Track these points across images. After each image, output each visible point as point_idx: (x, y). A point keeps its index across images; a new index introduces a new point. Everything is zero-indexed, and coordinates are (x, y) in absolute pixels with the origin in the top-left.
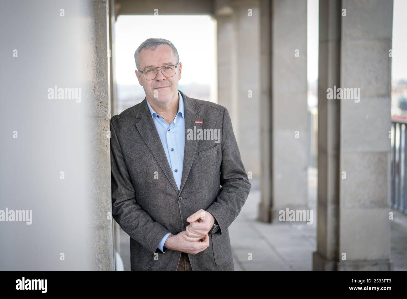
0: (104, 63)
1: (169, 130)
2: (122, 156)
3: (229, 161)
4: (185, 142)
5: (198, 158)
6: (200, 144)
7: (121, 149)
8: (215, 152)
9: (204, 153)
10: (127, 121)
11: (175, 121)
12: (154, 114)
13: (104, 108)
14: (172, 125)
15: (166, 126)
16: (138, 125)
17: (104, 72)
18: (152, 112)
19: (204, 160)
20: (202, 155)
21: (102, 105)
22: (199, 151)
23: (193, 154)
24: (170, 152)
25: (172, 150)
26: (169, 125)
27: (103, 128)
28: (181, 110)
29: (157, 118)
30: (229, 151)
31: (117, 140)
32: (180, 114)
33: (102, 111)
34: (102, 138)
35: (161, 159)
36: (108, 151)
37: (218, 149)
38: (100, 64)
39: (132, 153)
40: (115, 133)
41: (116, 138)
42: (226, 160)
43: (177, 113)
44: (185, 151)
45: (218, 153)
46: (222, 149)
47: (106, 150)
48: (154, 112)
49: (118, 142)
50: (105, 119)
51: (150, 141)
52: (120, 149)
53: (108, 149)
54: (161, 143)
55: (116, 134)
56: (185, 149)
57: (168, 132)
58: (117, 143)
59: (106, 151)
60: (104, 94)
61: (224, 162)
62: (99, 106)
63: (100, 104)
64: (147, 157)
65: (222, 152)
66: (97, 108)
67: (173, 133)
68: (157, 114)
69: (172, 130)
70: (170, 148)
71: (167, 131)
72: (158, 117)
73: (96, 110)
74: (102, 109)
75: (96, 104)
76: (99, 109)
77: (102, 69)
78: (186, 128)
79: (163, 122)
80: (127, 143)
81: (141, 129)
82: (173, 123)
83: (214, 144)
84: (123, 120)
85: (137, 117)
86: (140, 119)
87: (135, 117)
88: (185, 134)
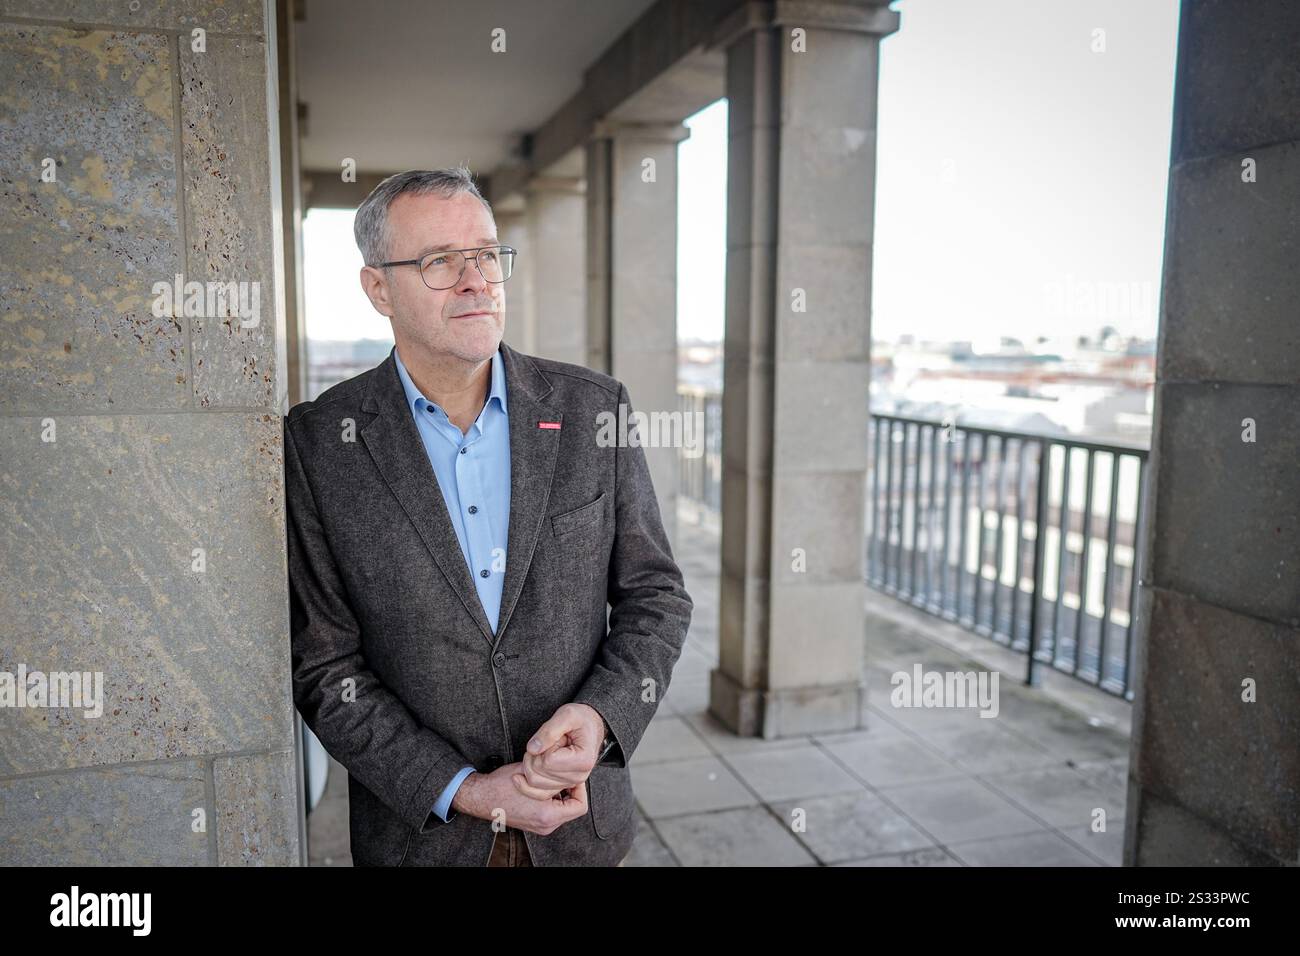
0: (260, 236)
1: (464, 452)
2: (318, 526)
3: (635, 537)
4: (512, 487)
5: (551, 534)
6: (555, 492)
7: (317, 506)
8: (599, 515)
9: (567, 519)
10: (334, 422)
11: (479, 424)
12: (418, 403)
13: (262, 382)
14: (471, 434)
15: (453, 435)
16: (369, 435)
17: (261, 267)
18: (414, 394)
19: (568, 540)
20: (563, 523)
21: (256, 373)
22: (552, 512)
23: (536, 523)
24: (468, 516)
25: (473, 510)
26: (464, 434)
27: (259, 445)
28: (499, 390)
29: (426, 413)
30: (636, 509)
31: (304, 479)
32: (497, 401)
33: (254, 392)
34: (259, 477)
35: (440, 540)
36: (276, 519)
37: (606, 504)
38: (246, 241)
39: (350, 521)
40: (297, 456)
41: (302, 473)
42: (626, 535)
43: (486, 400)
44: (513, 514)
45: (604, 517)
46: (615, 504)
47: (270, 513)
48: (420, 395)
49: (306, 485)
50: (267, 418)
51: (404, 484)
52: (313, 506)
53: (276, 511)
54: (437, 490)
55: (302, 462)
56: (511, 508)
57: (460, 454)
58: (303, 489)
59: (271, 518)
60: (261, 337)
61: (621, 542)
62: (247, 377)
63: (250, 370)
64: (395, 534)
65: (618, 511)
66: (240, 382)
67: (477, 458)
68: (427, 403)
69: (471, 450)
70: (466, 505)
71: (457, 453)
72: (431, 409)
73: (236, 388)
74: (255, 386)
75: (236, 369)
76: (246, 386)
77: (256, 256)
78: (512, 442)
79: (447, 425)
80: (334, 488)
81: (377, 445)
82: (476, 428)
83: (596, 490)
84: (323, 418)
85: (364, 409)
86: (374, 415)
87: (361, 410)
88: (511, 462)
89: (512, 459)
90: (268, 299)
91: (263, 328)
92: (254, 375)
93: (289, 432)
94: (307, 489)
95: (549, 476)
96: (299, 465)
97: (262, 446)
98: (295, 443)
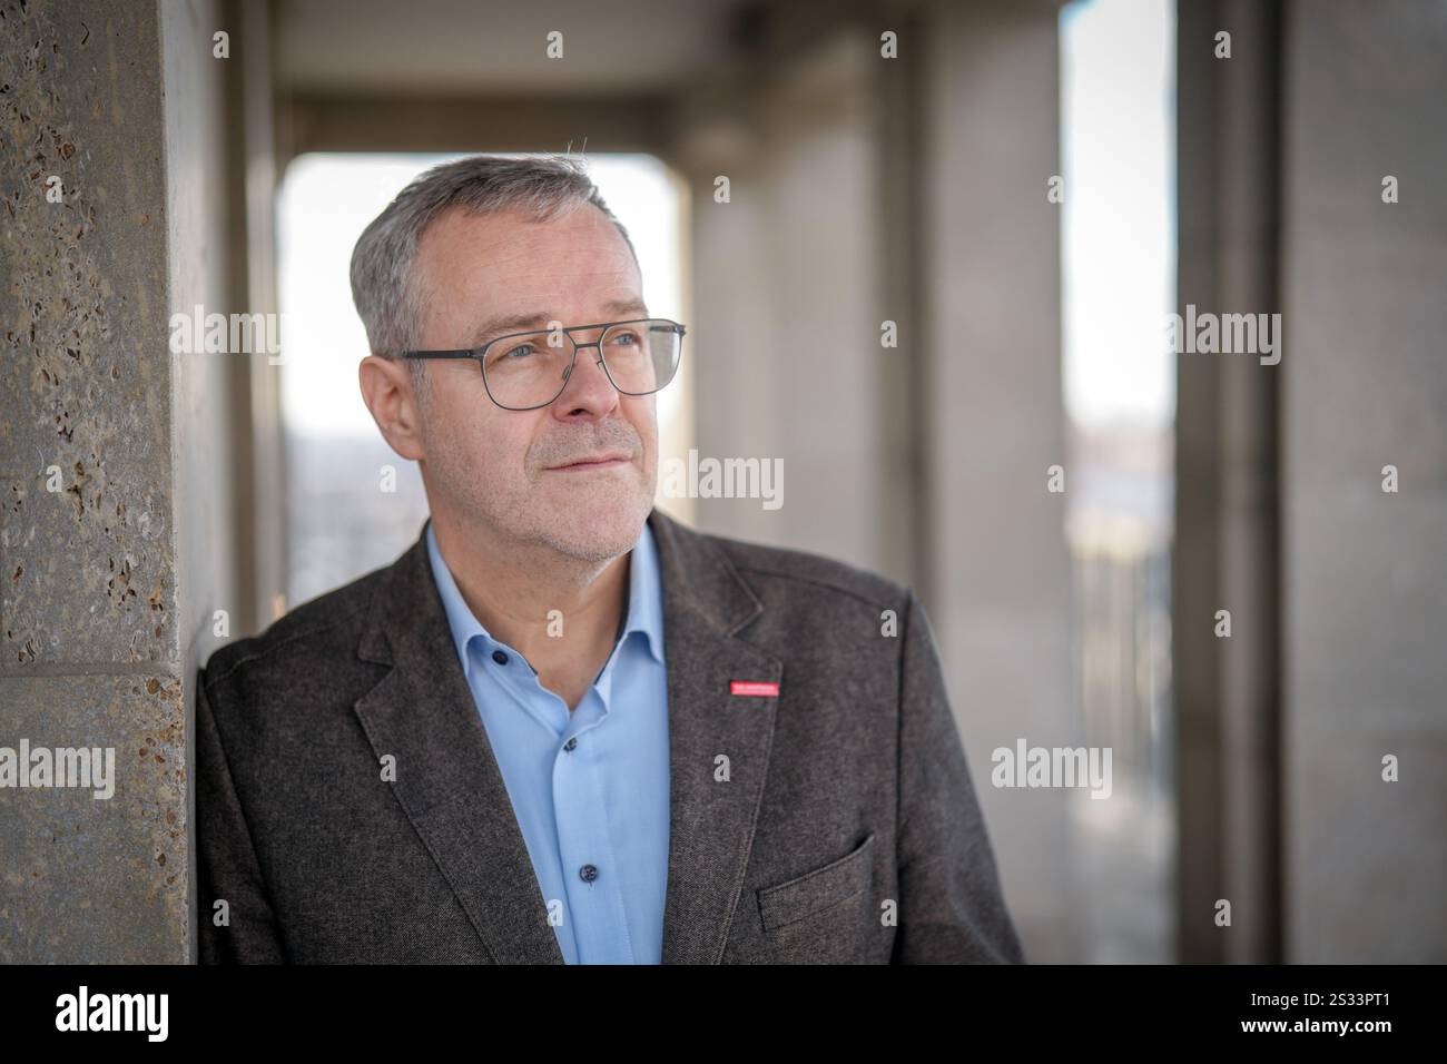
0: (144, 310)
1: (571, 747)
2: (261, 906)
3: (942, 928)
4: (673, 823)
5: (757, 928)
6: (764, 834)
7: (260, 865)
8: (861, 882)
9: (792, 894)
10: (299, 683)
11: (604, 688)
12: (475, 643)
13: (145, 610)
14: (586, 710)
15: (548, 712)
16: (372, 711)
17: (145, 374)
18: (467, 625)
19: (793, 940)
20: (781, 904)
21: (133, 593)
22: (759, 879)
23: (724, 902)
24: (579, 889)
25: (590, 874)
26: (573, 708)
27: (137, 743)
28: (645, 615)
29: (491, 665)
30: (943, 867)
31: (236, 807)
32: (641, 639)
33: (129, 632)
34: (136, 810)
35: (517, 939)
36: (170, 897)
37: (877, 858)
38: (115, 322)
39: (329, 898)
40: (221, 758)
41: (230, 794)
42: (922, 926)
43: (618, 638)
44: (673, 884)
45: (874, 885)
46: (898, 856)
47: (157, 885)
48: (478, 629)
49: (239, 818)
50: (155, 686)
51: (443, 818)
52: (252, 862)
53: (171, 880)
54: (513, 832)
55: (231, 768)
56: (670, 870)
57: (562, 754)
58: (233, 828)
59: (160, 893)
60: (144, 518)
61: (912, 940)
62: (114, 602)
63: (120, 587)
64: (422, 926)
65: (903, 871)
66: (101, 612)
67: (598, 759)
68: (493, 644)
69: (586, 743)
70: (575, 862)
71: (555, 753)
72: (500, 658)
73: (92, 623)
74: (130, 618)
75: (92, 585)
76: (112, 620)
77: (136, 353)
78: (674, 726)
79: (533, 689)
80: (298, 826)
81: (387, 732)
82: (597, 698)
83: (852, 828)
84: (277, 676)
85: (364, 653)
86: (383, 669)
87: (356, 657)
88: (672, 770)
89: (672, 763)
90: (159, 440)
91: (149, 500)
92: (129, 597)
93: (205, 706)
94: (241, 827)
95: (751, 799)
96: (226, 775)
97: (145, 745)
98: (219, 729)
